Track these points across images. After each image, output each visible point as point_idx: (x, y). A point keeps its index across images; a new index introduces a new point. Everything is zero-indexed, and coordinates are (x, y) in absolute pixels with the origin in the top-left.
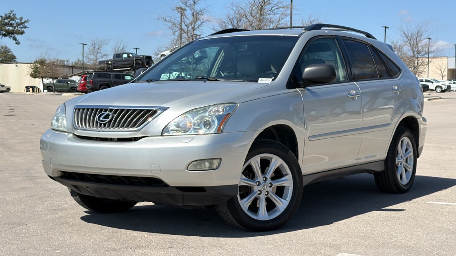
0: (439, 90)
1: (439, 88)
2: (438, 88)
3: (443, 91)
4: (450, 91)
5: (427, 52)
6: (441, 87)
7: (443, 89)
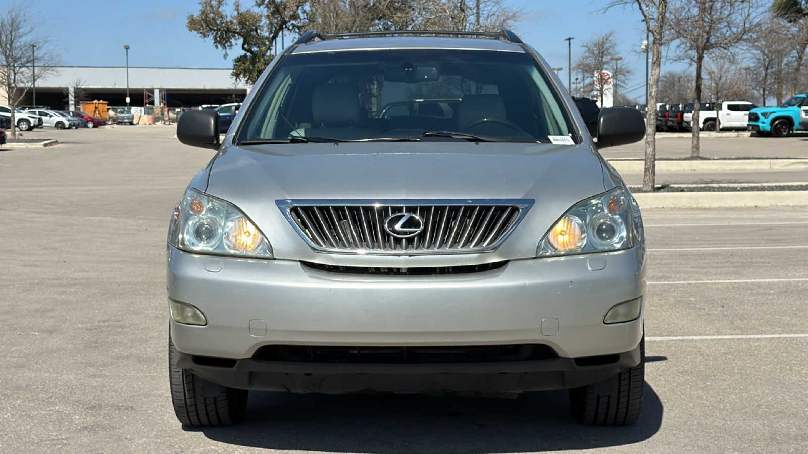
0: (24, 126)
1: (25, 123)
2: (22, 123)
3: (30, 129)
4: (42, 128)
5: (31, 58)
6: (28, 121)
7: (32, 125)
